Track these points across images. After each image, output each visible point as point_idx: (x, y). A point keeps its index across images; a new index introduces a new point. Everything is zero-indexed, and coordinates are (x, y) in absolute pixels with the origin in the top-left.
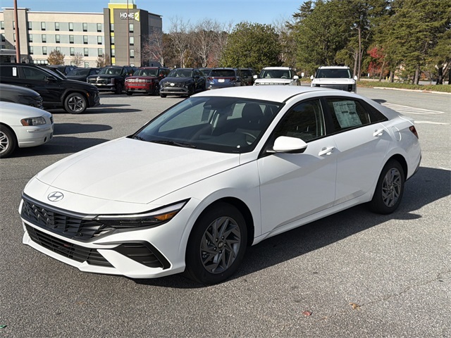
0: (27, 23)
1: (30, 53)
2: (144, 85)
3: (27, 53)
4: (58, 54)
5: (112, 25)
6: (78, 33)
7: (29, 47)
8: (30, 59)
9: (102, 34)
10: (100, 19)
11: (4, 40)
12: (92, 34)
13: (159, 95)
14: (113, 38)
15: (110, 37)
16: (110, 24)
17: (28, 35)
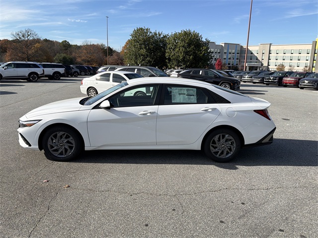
0: (270, 51)
1: (268, 65)
2: (293, 82)
3: (267, 65)
4: (283, 66)
5: (316, 50)
6: (296, 55)
7: (268, 62)
8: (268, 68)
9: (310, 55)
10: (310, 47)
11: (257, 59)
12: (304, 55)
13: (298, 87)
14: (315, 57)
15: (314, 56)
16: (315, 50)
17: (269, 56)
